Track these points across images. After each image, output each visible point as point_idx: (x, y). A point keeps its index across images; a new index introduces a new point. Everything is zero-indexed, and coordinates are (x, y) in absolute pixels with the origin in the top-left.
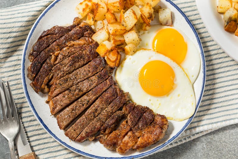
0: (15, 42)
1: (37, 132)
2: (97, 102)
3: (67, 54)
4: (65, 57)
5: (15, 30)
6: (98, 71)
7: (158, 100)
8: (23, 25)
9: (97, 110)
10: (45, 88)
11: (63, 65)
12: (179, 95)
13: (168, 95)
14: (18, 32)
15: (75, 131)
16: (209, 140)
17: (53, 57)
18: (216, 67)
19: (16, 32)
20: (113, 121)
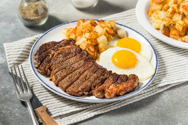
0: (23, 54)
1: (46, 98)
2: (86, 72)
3: (60, 52)
4: (59, 54)
5: (22, 47)
6: (83, 58)
7: (128, 71)
8: (28, 45)
9: (86, 76)
10: (48, 71)
11: (59, 58)
12: (142, 67)
13: (134, 68)
14: (24, 48)
15: (73, 88)
16: (170, 93)
17: (51, 55)
18: (162, 56)
19: (23, 48)
20: (100, 81)
